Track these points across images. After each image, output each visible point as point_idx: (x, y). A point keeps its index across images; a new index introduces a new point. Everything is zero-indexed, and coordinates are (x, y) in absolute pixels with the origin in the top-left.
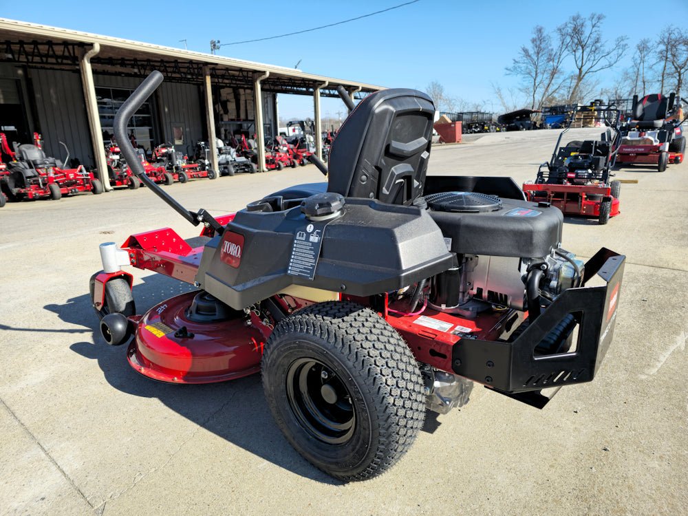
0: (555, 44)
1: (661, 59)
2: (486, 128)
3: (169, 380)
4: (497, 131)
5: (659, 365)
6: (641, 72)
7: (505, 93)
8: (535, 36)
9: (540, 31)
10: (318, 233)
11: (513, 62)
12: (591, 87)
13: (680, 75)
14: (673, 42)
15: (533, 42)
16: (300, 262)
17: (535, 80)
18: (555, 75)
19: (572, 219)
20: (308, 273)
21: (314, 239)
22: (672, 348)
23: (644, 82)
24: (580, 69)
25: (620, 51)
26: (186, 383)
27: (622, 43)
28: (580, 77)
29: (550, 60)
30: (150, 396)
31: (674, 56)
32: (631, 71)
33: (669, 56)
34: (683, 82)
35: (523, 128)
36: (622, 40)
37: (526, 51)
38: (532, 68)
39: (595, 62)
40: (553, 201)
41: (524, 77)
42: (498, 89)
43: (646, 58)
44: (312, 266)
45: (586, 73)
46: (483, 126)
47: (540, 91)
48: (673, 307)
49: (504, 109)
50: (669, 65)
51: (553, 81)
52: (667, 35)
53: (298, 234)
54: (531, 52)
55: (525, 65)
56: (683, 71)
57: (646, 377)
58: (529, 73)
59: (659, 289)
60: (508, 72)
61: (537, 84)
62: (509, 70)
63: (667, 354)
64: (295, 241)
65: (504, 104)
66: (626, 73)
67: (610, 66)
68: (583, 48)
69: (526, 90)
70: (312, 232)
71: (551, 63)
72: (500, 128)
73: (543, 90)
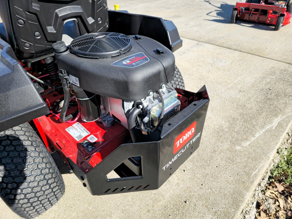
5: (253, 139)
19: (261, 25)
22: (268, 127)
40: (253, 14)
48: (285, 95)
57: (240, 148)
59: (284, 81)
63: (262, 132)
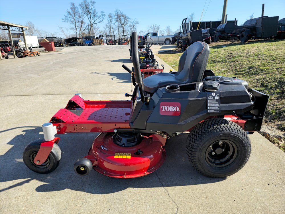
0: (80, 11)
1: (117, 21)
2: (62, 44)
3: (142, 175)
4: (66, 46)
6: (111, 25)
7: (64, 29)
8: (71, 6)
9: (73, 4)
10: (218, 96)
11: (65, 16)
12: (96, 30)
13: (123, 27)
14: (119, 16)
15: (71, 9)
16: (213, 107)
17: (75, 25)
18: (83, 24)
20: (218, 111)
21: (217, 98)
23: (113, 29)
24: (91, 22)
25: (103, 16)
26: (149, 173)
27: (103, 14)
28: (91, 25)
29: (80, 17)
30: (125, 188)
31: (120, 20)
32: (108, 24)
33: (119, 20)
34: (124, 30)
35: (76, 45)
36: (103, 12)
37: (69, 12)
38: (73, 20)
39: (95, 20)
41: (71, 24)
42: (61, 28)
43: (112, 20)
44: (219, 108)
45: (93, 24)
46: (60, 44)
47: (78, 30)
49: (65, 36)
50: (119, 24)
51: (83, 26)
52: (117, 12)
53: (209, 97)
54: (72, 13)
55: (70, 18)
56: (124, 26)
58: (72, 22)
60: (64, 21)
61: (76, 27)
62: (64, 20)
64: (208, 100)
65: (65, 34)
66: (107, 25)
67: (101, 22)
68: (90, 14)
69: (73, 29)
70: (215, 96)
71: (80, 18)
72: (67, 45)
73: (79, 29)
